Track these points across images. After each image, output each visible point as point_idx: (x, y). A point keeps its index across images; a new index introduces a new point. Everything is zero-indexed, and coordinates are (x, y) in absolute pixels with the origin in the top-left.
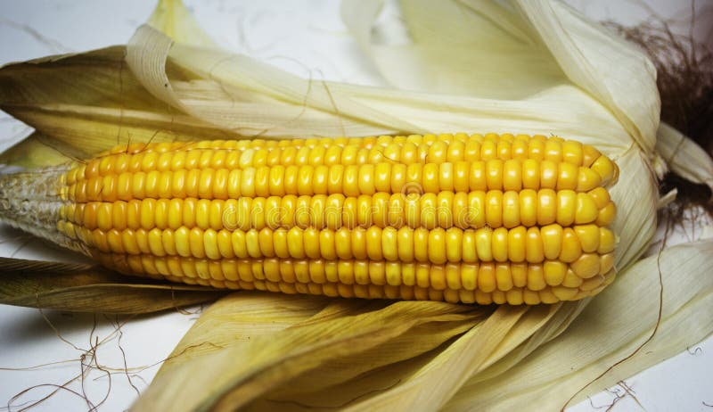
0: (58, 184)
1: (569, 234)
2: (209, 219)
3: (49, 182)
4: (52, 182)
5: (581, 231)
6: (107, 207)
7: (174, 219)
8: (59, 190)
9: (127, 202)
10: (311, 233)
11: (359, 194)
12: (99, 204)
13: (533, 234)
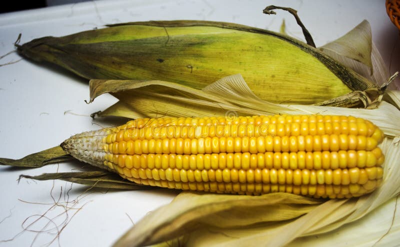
0: (102, 142)
1: (363, 172)
2: (182, 164)
3: (97, 142)
4: (99, 141)
5: (369, 170)
6: (130, 157)
7: (165, 164)
8: (103, 146)
9: (140, 155)
10: (234, 171)
11: (257, 153)
12: (126, 156)
13: (345, 172)
